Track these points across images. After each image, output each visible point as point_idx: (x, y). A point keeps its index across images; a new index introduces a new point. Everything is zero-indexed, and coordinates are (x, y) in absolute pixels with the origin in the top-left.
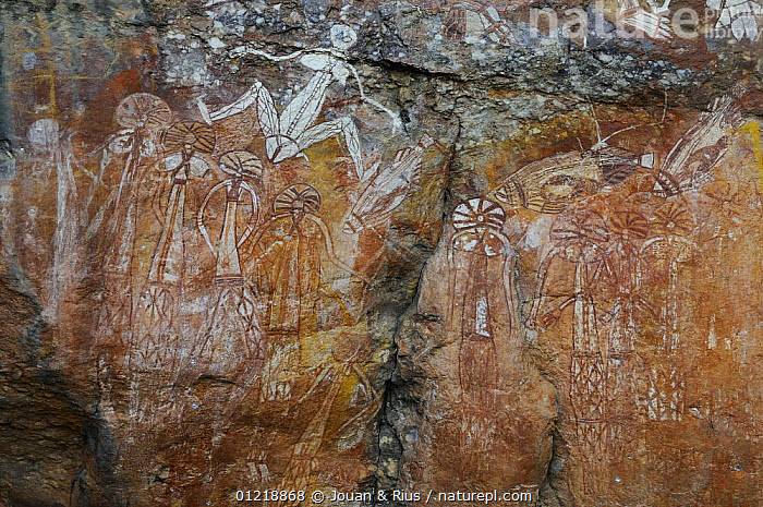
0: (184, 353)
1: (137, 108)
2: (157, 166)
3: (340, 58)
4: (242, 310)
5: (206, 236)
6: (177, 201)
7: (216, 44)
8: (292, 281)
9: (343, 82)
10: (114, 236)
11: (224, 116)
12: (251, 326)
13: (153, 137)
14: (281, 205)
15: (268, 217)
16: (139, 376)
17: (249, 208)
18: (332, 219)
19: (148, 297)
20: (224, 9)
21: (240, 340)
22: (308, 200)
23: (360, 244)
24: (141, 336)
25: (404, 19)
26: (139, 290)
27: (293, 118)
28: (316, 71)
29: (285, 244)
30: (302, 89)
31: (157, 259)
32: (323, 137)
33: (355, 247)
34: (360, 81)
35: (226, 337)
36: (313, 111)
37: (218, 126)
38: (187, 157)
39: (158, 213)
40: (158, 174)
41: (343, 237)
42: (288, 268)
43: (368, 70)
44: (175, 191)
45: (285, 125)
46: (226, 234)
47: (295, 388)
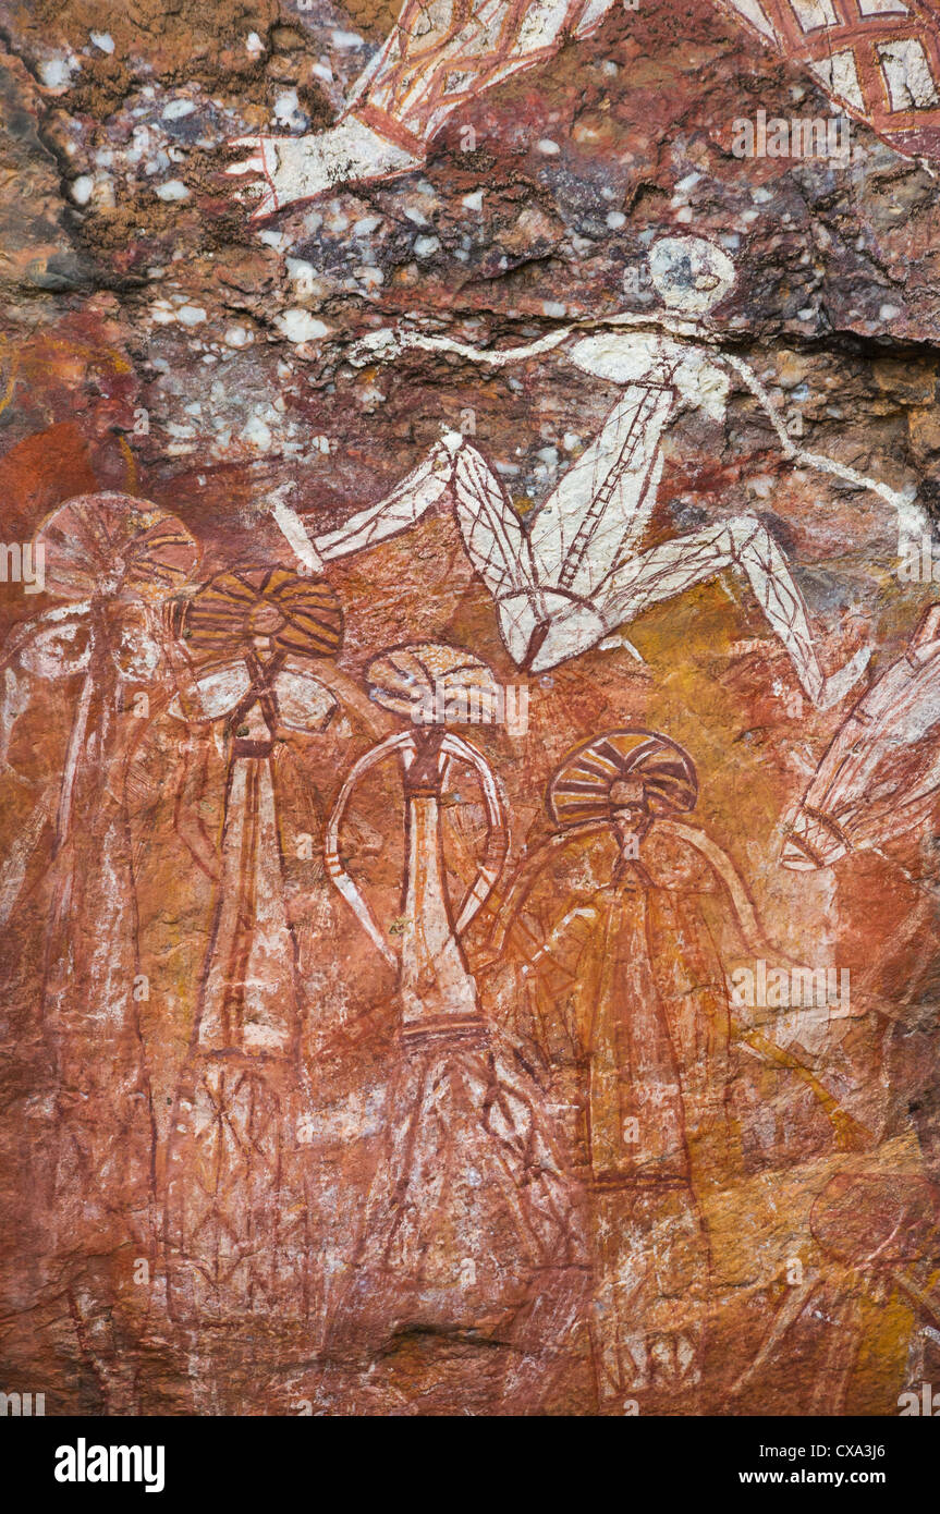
0: (333, 1262)
1: (89, 540)
2: (174, 709)
3: (693, 340)
4: (498, 1122)
5: (359, 906)
6: (252, 807)
7: (300, 328)
8: (643, 1024)
9: (716, 411)
10: (68, 924)
11: (356, 543)
12: (533, 1170)
13: (151, 621)
14: (572, 798)
15: (538, 836)
16: (207, 1337)
17: (477, 814)
18: (743, 831)
19: (202, 1100)
20: (312, 221)
21: (504, 1212)
22: (656, 778)
23: (843, 901)
24: (192, 1218)
25: (883, 201)
26: (172, 1079)
27: (571, 532)
28: (624, 386)
29: (603, 912)
30: (587, 443)
31: (216, 984)
32: (677, 582)
33: (828, 910)
34: (770, 402)
35: (457, 1207)
36: (630, 506)
37: (341, 572)
38: (264, 674)
39: (201, 848)
40: (181, 729)
41: (785, 883)
42: (623, 986)
43: (793, 367)
44: (240, 778)
45: (549, 557)
46: (419, 898)
47: (711, 1349)
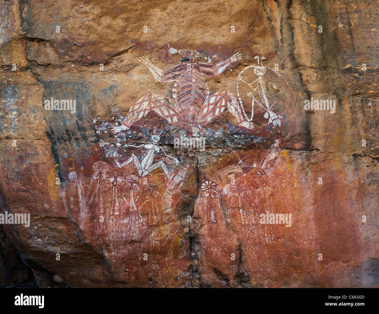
0: (124, 235)
1: (98, 166)
2: (107, 182)
3: (156, 145)
4: (140, 221)
5: (126, 200)
6: (115, 191)
7: (118, 145)
8: (153, 211)
9: (158, 151)
10: (97, 203)
11: (124, 165)
12: (143, 225)
13: (105, 173)
14: (146, 189)
15: (143, 193)
16: (112, 242)
17: (137, 191)
18: (163, 192)
19: (111, 220)
20: (119, 134)
21: (141, 229)
22: (154, 187)
23: (172, 198)
24: (110, 231)
25: (173, 131)
26: (108, 218)
27: (145, 163)
28: (150, 149)
29: (149, 200)
30: (146, 155)
31: (112, 208)
32: (155, 168)
33: (171, 199)
34: (164, 150)
35: (136, 229)
36: (150, 161)
37: (123, 168)
38: (116, 178)
39: (110, 195)
40: (108, 184)
41: (167, 197)
42: (151, 207)
43: (166, 147)
44: (114, 188)
45: (143, 166)
46: (131, 199)
47: (161, 242)
